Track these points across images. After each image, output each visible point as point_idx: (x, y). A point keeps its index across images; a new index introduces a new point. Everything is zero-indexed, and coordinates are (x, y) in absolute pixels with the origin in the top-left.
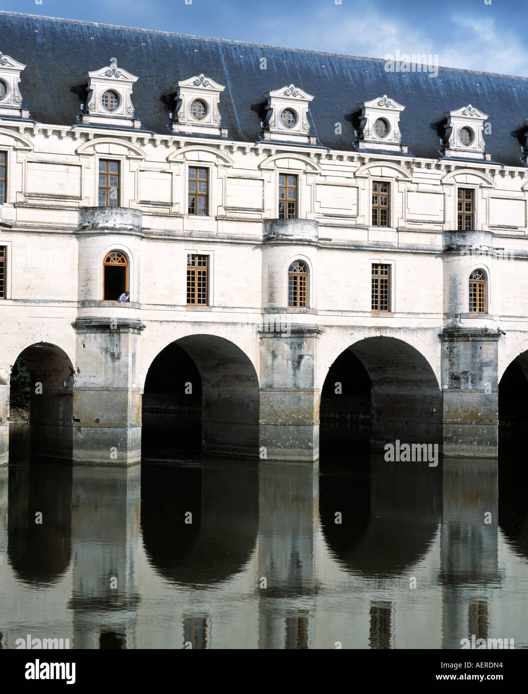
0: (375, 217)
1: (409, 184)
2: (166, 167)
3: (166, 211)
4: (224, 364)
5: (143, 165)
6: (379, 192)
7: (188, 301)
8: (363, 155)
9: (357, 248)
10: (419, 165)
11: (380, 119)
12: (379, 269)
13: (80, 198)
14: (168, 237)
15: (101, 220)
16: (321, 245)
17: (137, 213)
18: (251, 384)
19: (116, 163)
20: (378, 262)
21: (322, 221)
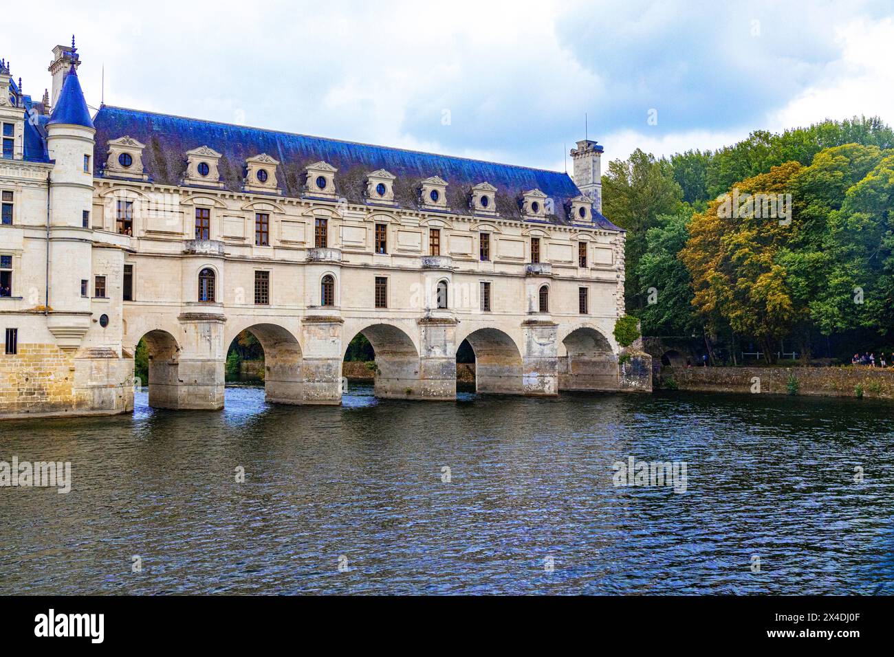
0: (377, 247)
1: (398, 227)
2: (241, 214)
3: (241, 243)
4: (279, 343)
5: (226, 213)
6: (380, 231)
7: (256, 302)
8: (369, 207)
9: (366, 267)
10: (405, 213)
11: (380, 184)
12: (380, 281)
13: (183, 234)
14: (242, 260)
15: (198, 249)
16: (343, 266)
17: (221, 244)
18: (298, 355)
19: (207, 211)
20: (379, 276)
21: (344, 250)
